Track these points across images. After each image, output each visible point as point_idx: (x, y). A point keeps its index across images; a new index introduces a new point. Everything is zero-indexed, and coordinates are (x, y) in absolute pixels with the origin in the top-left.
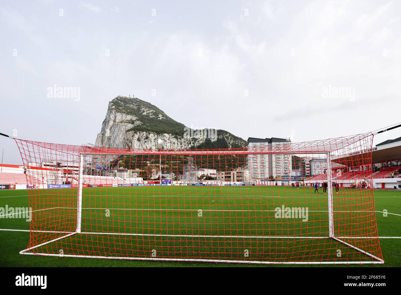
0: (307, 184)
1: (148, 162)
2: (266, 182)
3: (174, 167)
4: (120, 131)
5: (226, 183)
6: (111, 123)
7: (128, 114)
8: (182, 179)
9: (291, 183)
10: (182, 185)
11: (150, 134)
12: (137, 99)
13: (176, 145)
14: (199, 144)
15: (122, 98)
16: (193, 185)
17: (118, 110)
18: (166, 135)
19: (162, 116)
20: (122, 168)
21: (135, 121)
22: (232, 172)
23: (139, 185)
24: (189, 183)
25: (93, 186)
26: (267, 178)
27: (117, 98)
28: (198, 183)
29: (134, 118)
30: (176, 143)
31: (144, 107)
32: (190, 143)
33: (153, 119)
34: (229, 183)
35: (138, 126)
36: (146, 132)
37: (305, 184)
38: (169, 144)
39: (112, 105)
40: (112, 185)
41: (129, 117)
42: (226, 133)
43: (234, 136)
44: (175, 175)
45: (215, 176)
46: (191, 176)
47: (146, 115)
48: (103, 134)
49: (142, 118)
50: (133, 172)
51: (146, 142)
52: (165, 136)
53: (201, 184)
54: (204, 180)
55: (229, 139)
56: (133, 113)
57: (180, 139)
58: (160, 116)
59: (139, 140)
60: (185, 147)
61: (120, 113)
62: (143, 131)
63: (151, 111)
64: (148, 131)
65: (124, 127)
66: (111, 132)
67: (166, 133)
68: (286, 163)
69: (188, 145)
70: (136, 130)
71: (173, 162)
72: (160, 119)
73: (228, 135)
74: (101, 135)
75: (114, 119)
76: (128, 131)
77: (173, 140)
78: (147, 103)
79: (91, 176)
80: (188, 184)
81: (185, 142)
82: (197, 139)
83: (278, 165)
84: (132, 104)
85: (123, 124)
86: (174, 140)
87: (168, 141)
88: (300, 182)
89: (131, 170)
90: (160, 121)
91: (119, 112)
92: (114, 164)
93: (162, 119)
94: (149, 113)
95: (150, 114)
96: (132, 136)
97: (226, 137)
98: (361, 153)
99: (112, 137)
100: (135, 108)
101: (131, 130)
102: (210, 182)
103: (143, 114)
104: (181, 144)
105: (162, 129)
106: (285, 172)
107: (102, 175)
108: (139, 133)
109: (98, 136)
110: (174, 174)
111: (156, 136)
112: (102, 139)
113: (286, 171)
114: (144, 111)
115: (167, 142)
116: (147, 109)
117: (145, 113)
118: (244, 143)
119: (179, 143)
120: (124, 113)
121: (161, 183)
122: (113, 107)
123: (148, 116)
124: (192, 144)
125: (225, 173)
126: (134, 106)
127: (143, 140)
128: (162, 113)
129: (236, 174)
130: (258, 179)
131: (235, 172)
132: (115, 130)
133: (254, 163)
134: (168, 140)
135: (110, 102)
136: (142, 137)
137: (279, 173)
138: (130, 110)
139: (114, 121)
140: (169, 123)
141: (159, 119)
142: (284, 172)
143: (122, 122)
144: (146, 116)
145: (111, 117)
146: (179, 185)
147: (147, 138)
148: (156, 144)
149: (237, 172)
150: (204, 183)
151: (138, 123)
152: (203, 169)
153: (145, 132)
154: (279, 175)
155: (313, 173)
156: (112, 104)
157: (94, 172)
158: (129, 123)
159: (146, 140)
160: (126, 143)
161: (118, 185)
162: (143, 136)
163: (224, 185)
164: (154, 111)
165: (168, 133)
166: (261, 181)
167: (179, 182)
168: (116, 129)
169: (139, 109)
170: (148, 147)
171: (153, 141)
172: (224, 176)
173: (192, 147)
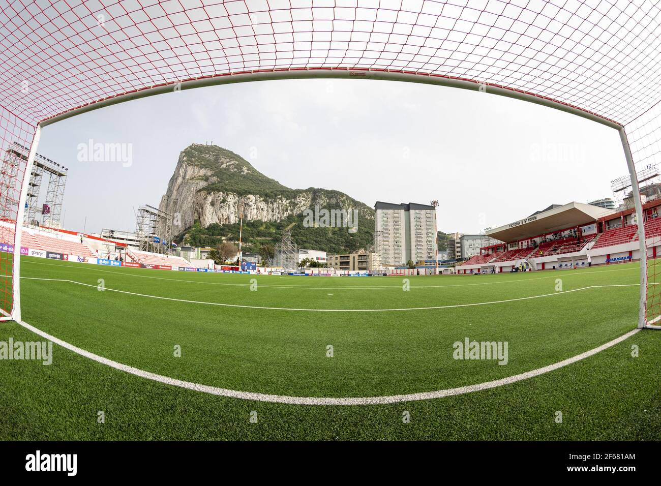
0: (459, 271)
1: (223, 238)
2: (403, 271)
3: (261, 247)
4: (189, 192)
5: (342, 272)
6: (180, 180)
7: (201, 167)
8: (272, 265)
9: (438, 270)
10: (272, 274)
11: (228, 195)
12: (216, 146)
13: (265, 213)
14: (300, 212)
15: (197, 146)
16: (291, 274)
17: (189, 162)
18: (251, 196)
19: (248, 170)
20: (188, 245)
21: (210, 176)
22: (351, 256)
23: (208, 271)
24: (283, 271)
25: (147, 267)
26: (404, 264)
27: (190, 147)
28: (298, 272)
29: (209, 173)
30: (265, 210)
31: (223, 158)
32: (287, 210)
33: (234, 174)
34: (346, 272)
35: (213, 184)
36: (223, 193)
37: (457, 272)
38: (255, 211)
39: (184, 156)
40: (171, 267)
41: (203, 172)
42: (342, 195)
43: (353, 201)
44: (262, 259)
45: (324, 262)
46: (287, 261)
47: (225, 168)
48: (168, 196)
49: (219, 173)
50: (202, 252)
51: (222, 207)
52: (249, 198)
53: (302, 273)
54: (308, 267)
55: (346, 205)
56: (209, 166)
57: (272, 203)
58: (245, 169)
59: (212, 204)
60: (279, 216)
61: (191, 167)
62: (219, 191)
63: (232, 162)
64: (226, 191)
65: (194, 186)
66: (178, 193)
67: (251, 193)
68: (430, 241)
69: (283, 214)
70: (210, 189)
71: (259, 239)
72: (245, 173)
73: (345, 198)
74: (166, 198)
75: (183, 174)
76: (200, 191)
77: (261, 205)
78: (228, 151)
79: (147, 253)
80: (282, 273)
81: (278, 208)
82: (297, 204)
83: (419, 244)
84: (208, 153)
85: (195, 181)
86: (263, 205)
87: (254, 207)
88: (450, 268)
89: (200, 248)
90: (244, 177)
91: (191, 165)
92: (179, 239)
93: (247, 174)
94: (230, 165)
95: (231, 167)
96: (205, 199)
97: (342, 202)
98: (521, 224)
99: (179, 201)
100: (212, 158)
101: (204, 189)
102: (315, 271)
103: (222, 166)
104: (273, 212)
105: (245, 188)
106: (429, 255)
107: (160, 253)
108: (214, 194)
109: (162, 199)
110: (260, 258)
111: (237, 198)
112: (167, 203)
113: (429, 253)
114: (223, 163)
115: (252, 208)
116: (228, 160)
117: (224, 166)
118: (369, 212)
119: (270, 210)
120: (197, 165)
121: (240, 270)
122: (185, 158)
123: (227, 169)
124: (289, 211)
125: (341, 257)
126: (210, 157)
127: (218, 205)
128: (247, 164)
129: (358, 258)
130: (390, 266)
131: (356, 256)
132: (183, 189)
133: (384, 241)
134: (253, 205)
135: (182, 153)
136: (217, 200)
137: (420, 257)
138: (206, 162)
139: (184, 178)
140: (257, 179)
141: (242, 173)
142: (427, 255)
143: (193, 178)
144: (225, 170)
145: (181, 172)
146: (267, 274)
147: (224, 201)
148: (237, 211)
149: (359, 256)
150: (307, 272)
151: (214, 179)
152: (306, 250)
153: (221, 193)
154: (421, 259)
155: (466, 256)
156: (184, 154)
157: (150, 248)
158: (202, 179)
159: (222, 205)
160: (196, 208)
161: (179, 268)
162: (219, 198)
163: (339, 276)
164: (237, 162)
165: (254, 194)
166: (395, 269)
167: (268, 269)
168: (185, 189)
169: (217, 160)
170: (224, 215)
171: (231, 206)
172: (338, 261)
173: (289, 215)
